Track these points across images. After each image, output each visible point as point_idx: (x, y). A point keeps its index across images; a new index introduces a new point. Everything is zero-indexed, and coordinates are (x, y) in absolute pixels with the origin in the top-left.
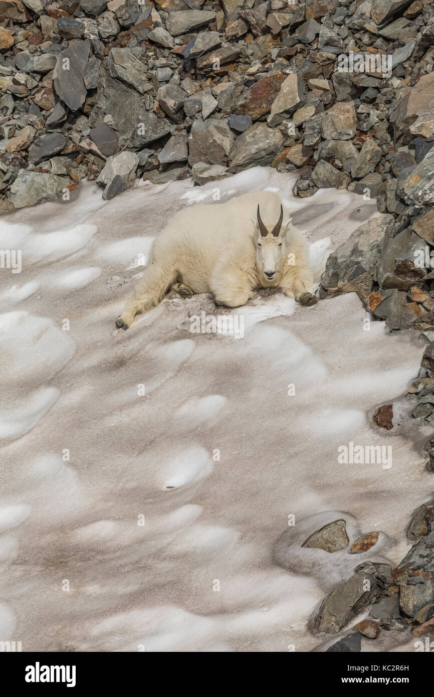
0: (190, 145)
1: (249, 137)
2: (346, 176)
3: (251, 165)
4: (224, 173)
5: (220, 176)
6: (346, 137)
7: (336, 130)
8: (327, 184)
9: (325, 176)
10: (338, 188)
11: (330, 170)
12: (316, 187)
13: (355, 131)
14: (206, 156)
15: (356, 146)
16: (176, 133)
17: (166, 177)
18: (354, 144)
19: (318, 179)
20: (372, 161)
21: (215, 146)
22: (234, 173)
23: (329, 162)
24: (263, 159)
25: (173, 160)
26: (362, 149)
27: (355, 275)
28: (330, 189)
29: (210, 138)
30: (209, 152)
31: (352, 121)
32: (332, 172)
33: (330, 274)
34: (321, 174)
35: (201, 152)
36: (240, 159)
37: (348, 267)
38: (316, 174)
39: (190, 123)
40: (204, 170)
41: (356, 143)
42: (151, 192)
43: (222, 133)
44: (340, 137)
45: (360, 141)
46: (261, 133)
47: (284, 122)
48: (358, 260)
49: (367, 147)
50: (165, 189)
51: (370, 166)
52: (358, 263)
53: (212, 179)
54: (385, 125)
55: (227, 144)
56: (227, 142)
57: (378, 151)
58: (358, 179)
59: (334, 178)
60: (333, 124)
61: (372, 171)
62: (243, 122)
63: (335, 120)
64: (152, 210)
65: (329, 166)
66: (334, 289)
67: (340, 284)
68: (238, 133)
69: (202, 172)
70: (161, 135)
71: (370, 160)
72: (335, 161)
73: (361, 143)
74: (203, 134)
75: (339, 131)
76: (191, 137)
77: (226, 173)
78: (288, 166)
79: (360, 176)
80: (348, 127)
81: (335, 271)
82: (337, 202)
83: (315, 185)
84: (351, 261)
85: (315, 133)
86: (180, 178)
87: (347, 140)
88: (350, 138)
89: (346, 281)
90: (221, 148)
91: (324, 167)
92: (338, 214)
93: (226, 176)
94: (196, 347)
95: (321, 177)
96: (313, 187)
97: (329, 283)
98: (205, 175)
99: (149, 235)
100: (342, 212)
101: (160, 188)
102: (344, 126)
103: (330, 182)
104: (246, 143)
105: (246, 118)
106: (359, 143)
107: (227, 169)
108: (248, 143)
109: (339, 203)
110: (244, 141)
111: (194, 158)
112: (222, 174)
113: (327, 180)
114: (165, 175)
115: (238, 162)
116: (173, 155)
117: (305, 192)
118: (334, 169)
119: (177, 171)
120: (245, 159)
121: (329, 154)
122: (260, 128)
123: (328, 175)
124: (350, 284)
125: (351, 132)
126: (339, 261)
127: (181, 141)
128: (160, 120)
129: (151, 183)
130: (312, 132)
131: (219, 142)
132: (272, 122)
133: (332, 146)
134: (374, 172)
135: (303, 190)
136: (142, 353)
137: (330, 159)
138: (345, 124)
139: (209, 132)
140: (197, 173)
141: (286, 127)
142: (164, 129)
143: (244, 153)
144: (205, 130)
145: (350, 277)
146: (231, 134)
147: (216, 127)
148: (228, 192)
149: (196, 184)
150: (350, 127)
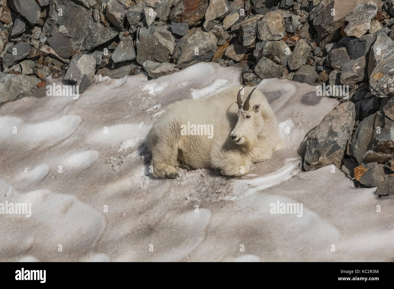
0: (137, 47)
1: (190, 39)
2: (284, 69)
3: (193, 62)
4: (173, 69)
5: (170, 71)
6: (278, 38)
7: (270, 33)
8: (269, 75)
9: (266, 69)
10: (279, 78)
11: (271, 65)
12: (259, 78)
13: (285, 32)
14: (152, 56)
15: (289, 45)
16: (124, 38)
17: (118, 73)
18: (287, 43)
19: (261, 72)
20: (304, 56)
21: (161, 48)
22: (180, 69)
23: (269, 58)
24: (203, 56)
25: (125, 60)
26: (296, 47)
27: (332, 151)
28: (273, 79)
29: (155, 41)
30: (155, 52)
31: (282, 25)
32: (273, 66)
33: (313, 152)
34: (263, 68)
35: (148, 52)
36: (186, 57)
37: (326, 145)
38: (259, 68)
39: (135, 30)
40: (156, 67)
41: (289, 42)
42: (112, 86)
43: (165, 38)
44: (274, 38)
45: (292, 41)
46: (199, 37)
47: (216, 26)
48: (334, 140)
49: (300, 46)
50: (124, 83)
51: (303, 61)
52: (334, 142)
53: (164, 74)
54: (307, 27)
55: (170, 45)
56: (171, 45)
57: (308, 48)
58: (294, 71)
59: (275, 70)
60: (268, 28)
61: (304, 64)
62: (183, 28)
63: (270, 25)
64: (122, 101)
65: (270, 61)
66: (315, 163)
67: (321, 159)
68: (178, 37)
69: (154, 69)
70: (108, 39)
71: (303, 55)
72: (274, 58)
73: (292, 42)
74: (150, 38)
75: (273, 34)
76: (138, 42)
77: (174, 69)
78: (227, 62)
79: (296, 68)
80: (279, 30)
81: (317, 149)
82: (283, 90)
83: (258, 77)
84: (329, 141)
85: (252, 36)
86: (132, 73)
87: (279, 40)
88: (281, 38)
89: (325, 156)
90: (167, 49)
91: (266, 63)
92: (290, 99)
93: (174, 71)
94: (212, 215)
95: (264, 70)
96: (258, 78)
97: (313, 159)
98: (157, 71)
99: (130, 122)
100: (291, 98)
101: (118, 82)
102: (276, 29)
103: (271, 74)
104: (188, 45)
105: (184, 25)
106: (291, 42)
107: (174, 65)
108: (190, 44)
109: (285, 90)
110: (186, 42)
111: (141, 57)
112: (171, 70)
113: (268, 72)
114: (118, 72)
115: (184, 60)
116: (124, 56)
117: (251, 82)
118: (274, 64)
119: (128, 68)
120: (189, 57)
121: (268, 52)
122: (198, 33)
123: (269, 68)
124: (328, 159)
125: (282, 34)
126: (320, 141)
127: (129, 44)
128: (106, 28)
129: (110, 79)
130: (249, 35)
131: (164, 44)
132: (207, 27)
133: (269, 46)
134: (306, 64)
135: (250, 81)
136: (164, 221)
137: (270, 56)
138: (277, 28)
139: (155, 37)
140: (151, 70)
141: (218, 31)
142: (110, 35)
143: (188, 53)
144: (150, 36)
145: (328, 153)
146: (173, 38)
147: (160, 33)
148: (183, 84)
149: (150, 78)
150: (280, 30)
